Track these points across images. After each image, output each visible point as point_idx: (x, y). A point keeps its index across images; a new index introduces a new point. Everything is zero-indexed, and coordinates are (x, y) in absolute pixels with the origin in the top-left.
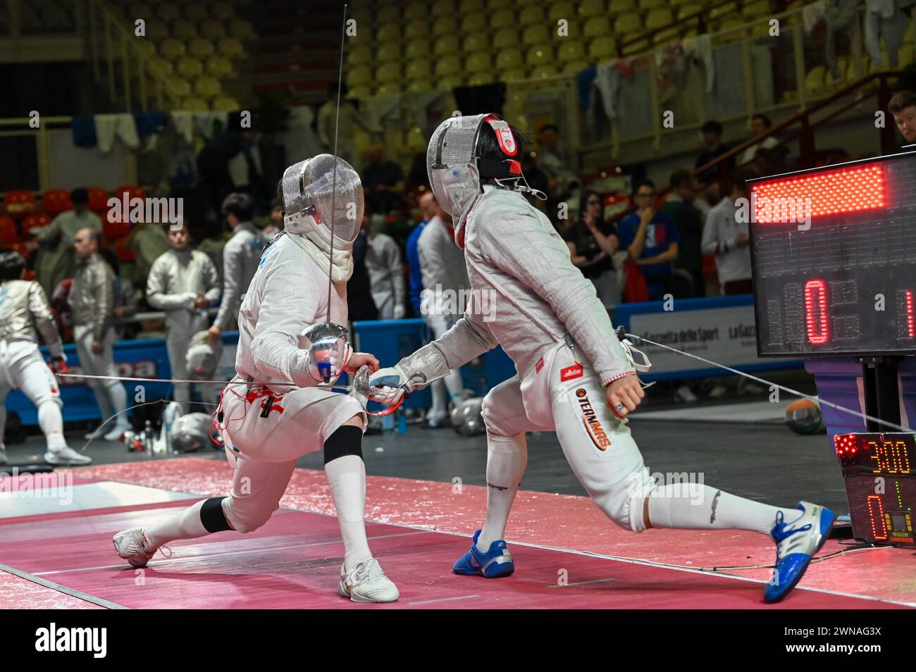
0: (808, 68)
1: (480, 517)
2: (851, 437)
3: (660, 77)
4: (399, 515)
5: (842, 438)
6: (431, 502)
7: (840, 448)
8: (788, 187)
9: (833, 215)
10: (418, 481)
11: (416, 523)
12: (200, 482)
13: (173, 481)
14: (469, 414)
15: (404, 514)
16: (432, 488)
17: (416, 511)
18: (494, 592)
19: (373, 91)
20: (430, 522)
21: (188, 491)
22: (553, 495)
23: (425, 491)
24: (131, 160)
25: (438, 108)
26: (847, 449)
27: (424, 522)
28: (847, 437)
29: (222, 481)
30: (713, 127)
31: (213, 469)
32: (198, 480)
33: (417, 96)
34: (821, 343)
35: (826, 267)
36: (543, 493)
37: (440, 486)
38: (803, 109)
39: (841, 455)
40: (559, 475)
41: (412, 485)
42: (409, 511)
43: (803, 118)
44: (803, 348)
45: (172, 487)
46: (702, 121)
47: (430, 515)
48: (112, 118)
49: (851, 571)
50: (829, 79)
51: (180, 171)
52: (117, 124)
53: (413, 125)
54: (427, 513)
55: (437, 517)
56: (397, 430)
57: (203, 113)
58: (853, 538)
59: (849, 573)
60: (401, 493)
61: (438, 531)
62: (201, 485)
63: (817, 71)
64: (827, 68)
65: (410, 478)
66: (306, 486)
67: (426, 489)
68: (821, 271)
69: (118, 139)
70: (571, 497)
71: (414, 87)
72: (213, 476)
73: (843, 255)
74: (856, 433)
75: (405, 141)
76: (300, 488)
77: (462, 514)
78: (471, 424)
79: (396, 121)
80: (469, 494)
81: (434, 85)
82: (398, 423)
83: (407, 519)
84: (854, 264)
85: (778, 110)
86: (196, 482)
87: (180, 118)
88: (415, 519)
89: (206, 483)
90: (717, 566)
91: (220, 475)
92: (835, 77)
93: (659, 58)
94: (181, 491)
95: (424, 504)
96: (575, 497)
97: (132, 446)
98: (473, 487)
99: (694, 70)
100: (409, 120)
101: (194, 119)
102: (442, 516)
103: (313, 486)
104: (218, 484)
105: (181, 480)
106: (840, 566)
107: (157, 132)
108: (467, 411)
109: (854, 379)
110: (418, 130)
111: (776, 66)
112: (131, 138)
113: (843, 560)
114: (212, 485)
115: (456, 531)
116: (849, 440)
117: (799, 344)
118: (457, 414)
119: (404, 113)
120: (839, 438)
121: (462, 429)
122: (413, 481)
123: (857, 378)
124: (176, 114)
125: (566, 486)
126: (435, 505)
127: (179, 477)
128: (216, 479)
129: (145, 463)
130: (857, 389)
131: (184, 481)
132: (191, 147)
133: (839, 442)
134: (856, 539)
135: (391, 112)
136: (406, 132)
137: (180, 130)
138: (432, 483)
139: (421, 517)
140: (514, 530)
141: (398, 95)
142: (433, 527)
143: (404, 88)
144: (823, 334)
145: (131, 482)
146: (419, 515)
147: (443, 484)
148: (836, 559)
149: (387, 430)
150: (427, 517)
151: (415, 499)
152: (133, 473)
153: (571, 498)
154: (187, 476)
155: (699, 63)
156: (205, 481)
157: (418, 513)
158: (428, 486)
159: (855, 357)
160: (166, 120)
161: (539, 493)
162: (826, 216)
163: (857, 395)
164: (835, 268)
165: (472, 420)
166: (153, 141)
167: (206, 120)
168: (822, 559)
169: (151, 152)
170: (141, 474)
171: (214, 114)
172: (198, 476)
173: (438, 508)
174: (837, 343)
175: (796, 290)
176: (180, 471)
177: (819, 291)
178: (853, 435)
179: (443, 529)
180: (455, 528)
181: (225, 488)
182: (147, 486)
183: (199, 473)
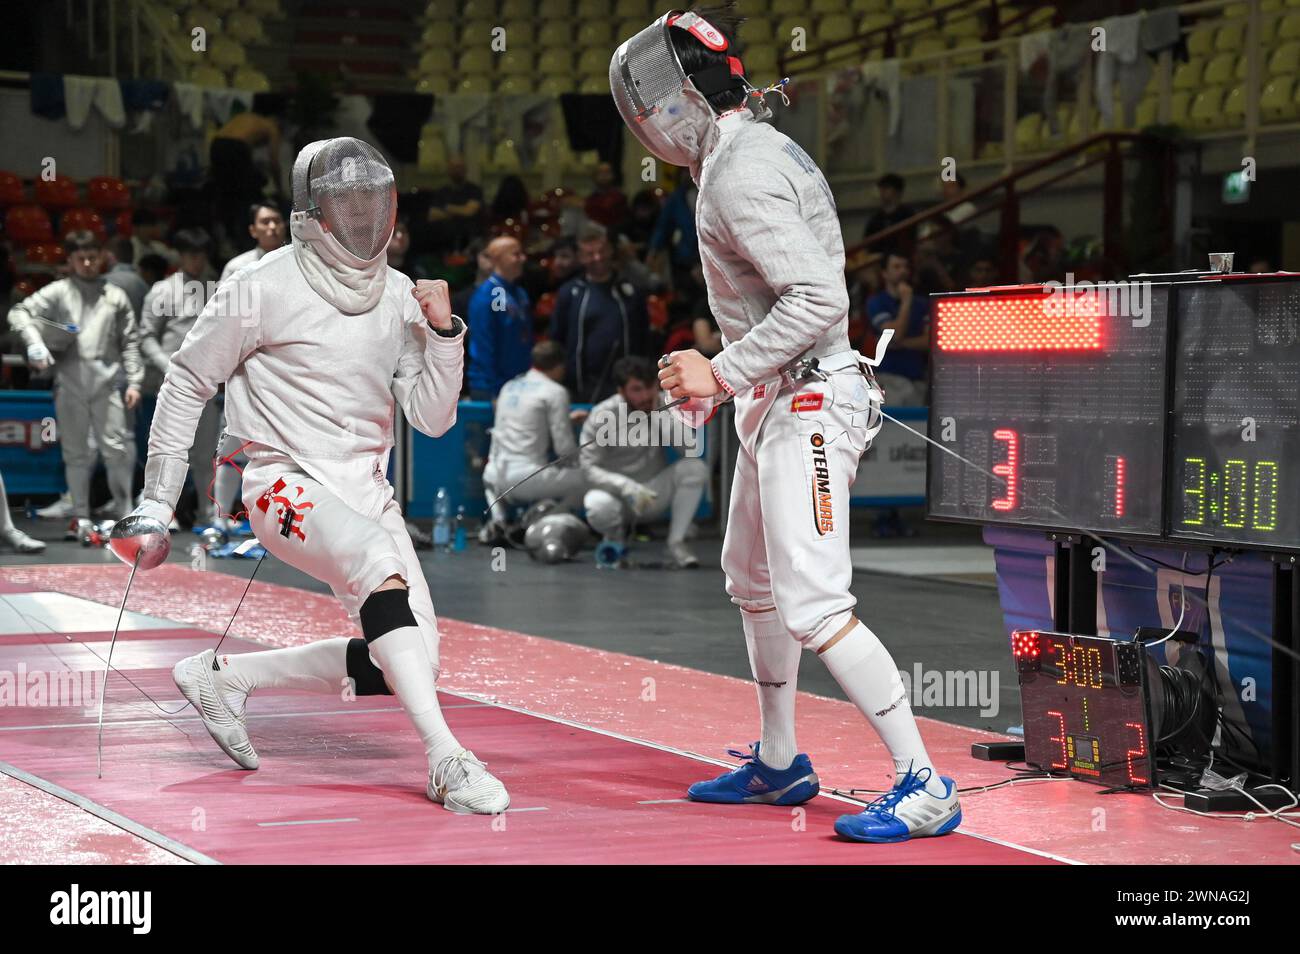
0: (1021, 114)
1: (554, 687)
2: (1033, 636)
3: (831, 109)
4: (449, 676)
5: (1022, 635)
6: (492, 660)
7: (1018, 648)
8: (982, 309)
9: (1035, 350)
10: (476, 627)
11: (471, 691)
12: (181, 603)
13: (144, 598)
14: (549, 535)
15: (456, 675)
16: (494, 639)
17: (472, 672)
18: (567, 805)
19: (454, 86)
20: (490, 691)
21: (164, 616)
22: (650, 662)
23: (485, 641)
24: (113, 143)
25: (540, 118)
26: (1026, 650)
27: (481, 689)
28: (1028, 635)
29: (213, 604)
30: (893, 182)
31: (200, 583)
32: (179, 599)
33: (512, 99)
34: (1006, 511)
35: (1021, 415)
36: (638, 659)
37: (506, 637)
38: (1007, 172)
39: (1019, 659)
40: (659, 633)
41: (468, 631)
42: (464, 671)
43: (1008, 183)
44: (982, 514)
45: (142, 607)
46: (880, 172)
47: (490, 680)
48: (89, 82)
49: (1020, 810)
50: (1046, 132)
51: (181, 165)
52: (96, 91)
53: (504, 136)
54: (487, 676)
55: (498, 682)
56: (452, 546)
57: (220, 90)
58: (1024, 761)
59: (1016, 812)
60: (452, 641)
61: (500, 705)
62: (184, 607)
63: (1032, 120)
64: (1044, 118)
65: (467, 621)
66: (327, 621)
67: (487, 638)
68: (1013, 419)
69: (95, 111)
70: (673, 667)
71: (509, 86)
72: (200, 595)
73: (1043, 403)
74: (1039, 631)
75: (491, 155)
76: (318, 624)
77: (532, 681)
78: (551, 548)
79: (482, 130)
80: (542, 651)
81: (536, 85)
82: (454, 536)
83: (458, 683)
84: (1057, 416)
85: (977, 168)
86: (175, 602)
87: (186, 94)
88: (470, 684)
89: (190, 605)
90: (854, 787)
91: (210, 593)
92: (1054, 132)
93: (831, 84)
94: (155, 615)
95: (483, 661)
96: (678, 668)
97: (88, 539)
98: (549, 641)
99: (874, 103)
100: (499, 129)
101: (206, 96)
102: (506, 682)
103: (336, 621)
104: (207, 607)
105: (155, 597)
106: (1007, 801)
107: (152, 109)
108: (547, 530)
109: (1043, 557)
110: (509, 144)
111: (979, 104)
112: (115, 112)
113: (1011, 793)
114: (198, 609)
115: (523, 706)
116: (1030, 639)
117: (978, 508)
118: (534, 532)
119: (492, 120)
120: (1018, 636)
121: (539, 554)
122: (469, 626)
123: (1048, 558)
124: (180, 87)
125: (668, 650)
126: (498, 664)
127: (153, 592)
128: (204, 599)
129: (105, 567)
130: (1045, 570)
131: (158, 598)
132: (200, 134)
133: (1017, 641)
134: (1029, 764)
135: (476, 117)
136: (493, 144)
137: (185, 109)
138: (494, 630)
139: (478, 682)
140: (599, 710)
141: (486, 96)
142: (493, 697)
143: (495, 85)
144: (1010, 498)
145: (84, 594)
146: (475, 679)
147: (510, 633)
148: (1002, 791)
149: (439, 545)
150: (486, 682)
151: (471, 653)
152: (88, 580)
153: (675, 670)
154: (163, 591)
155: (882, 95)
156: (190, 600)
157: (475, 675)
158: (489, 634)
159: (1048, 532)
160: (165, 93)
161: (632, 658)
162: (1026, 351)
163: (1044, 578)
164: (1032, 417)
165: (552, 543)
166: (145, 121)
167: (223, 101)
168: (986, 789)
169: (142, 134)
170: (99, 584)
171: (234, 93)
172: (179, 592)
173: (501, 669)
174: (1027, 512)
175: (980, 439)
176: (154, 584)
177: (1009, 445)
178: (1036, 634)
179: (506, 702)
180: (522, 701)
181: (216, 615)
182: (106, 604)
183: (181, 588)
